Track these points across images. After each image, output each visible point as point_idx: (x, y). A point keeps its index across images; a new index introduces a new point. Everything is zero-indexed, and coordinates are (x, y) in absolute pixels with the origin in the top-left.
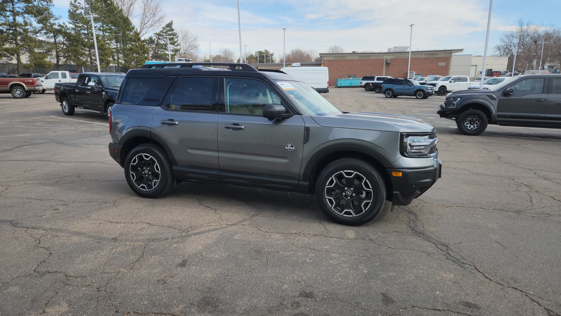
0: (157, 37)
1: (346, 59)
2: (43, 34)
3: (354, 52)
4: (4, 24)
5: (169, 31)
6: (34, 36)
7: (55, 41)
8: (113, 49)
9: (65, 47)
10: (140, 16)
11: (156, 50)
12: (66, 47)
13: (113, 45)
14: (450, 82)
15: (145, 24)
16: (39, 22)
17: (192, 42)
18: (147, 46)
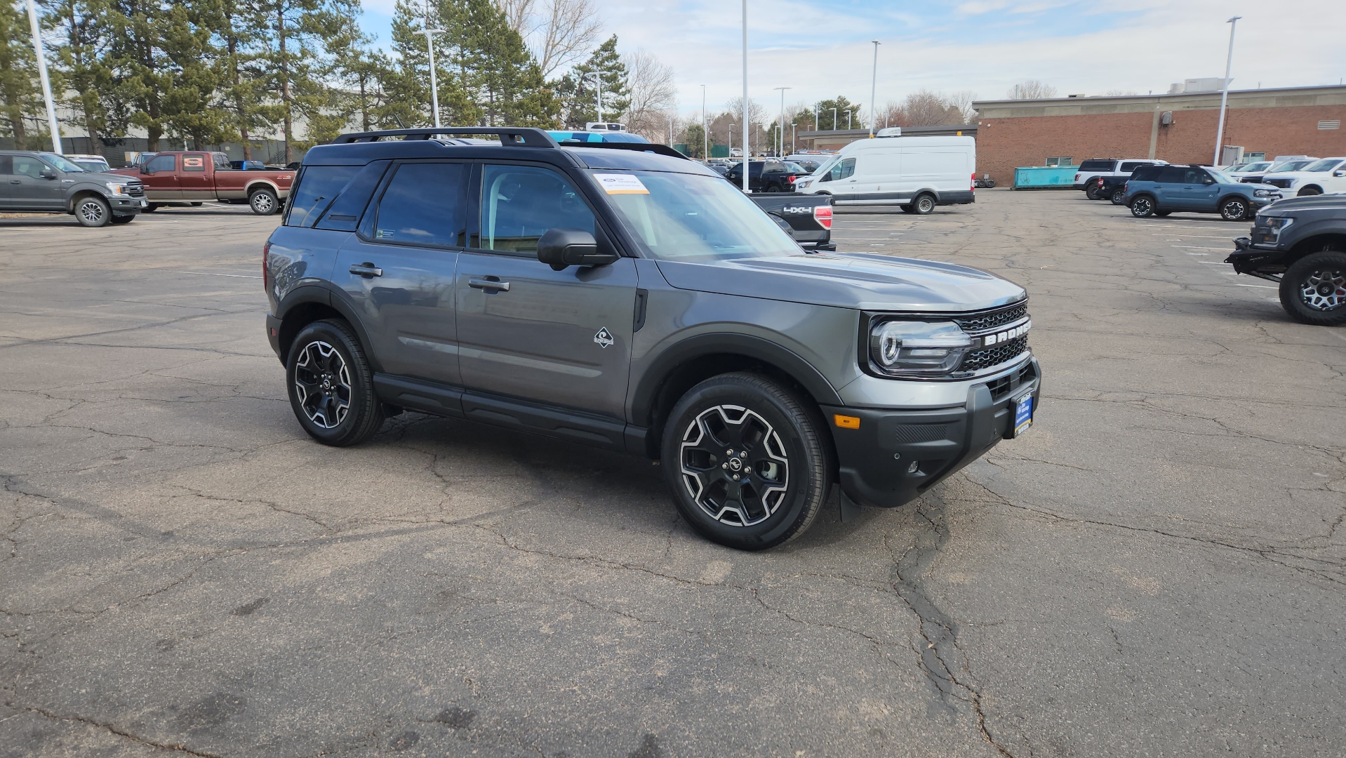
0: (579, 75)
1: (1045, 115)
2: (339, 75)
3: (1075, 96)
4: (261, 56)
5: (607, 59)
6: (321, 80)
7: (363, 91)
8: (484, 105)
9: (382, 103)
10: (546, 26)
11: (576, 105)
12: (384, 104)
13: (484, 96)
14: (1336, 175)
15: (555, 46)
16: (331, 49)
17: (659, 82)
18: (555, 96)
